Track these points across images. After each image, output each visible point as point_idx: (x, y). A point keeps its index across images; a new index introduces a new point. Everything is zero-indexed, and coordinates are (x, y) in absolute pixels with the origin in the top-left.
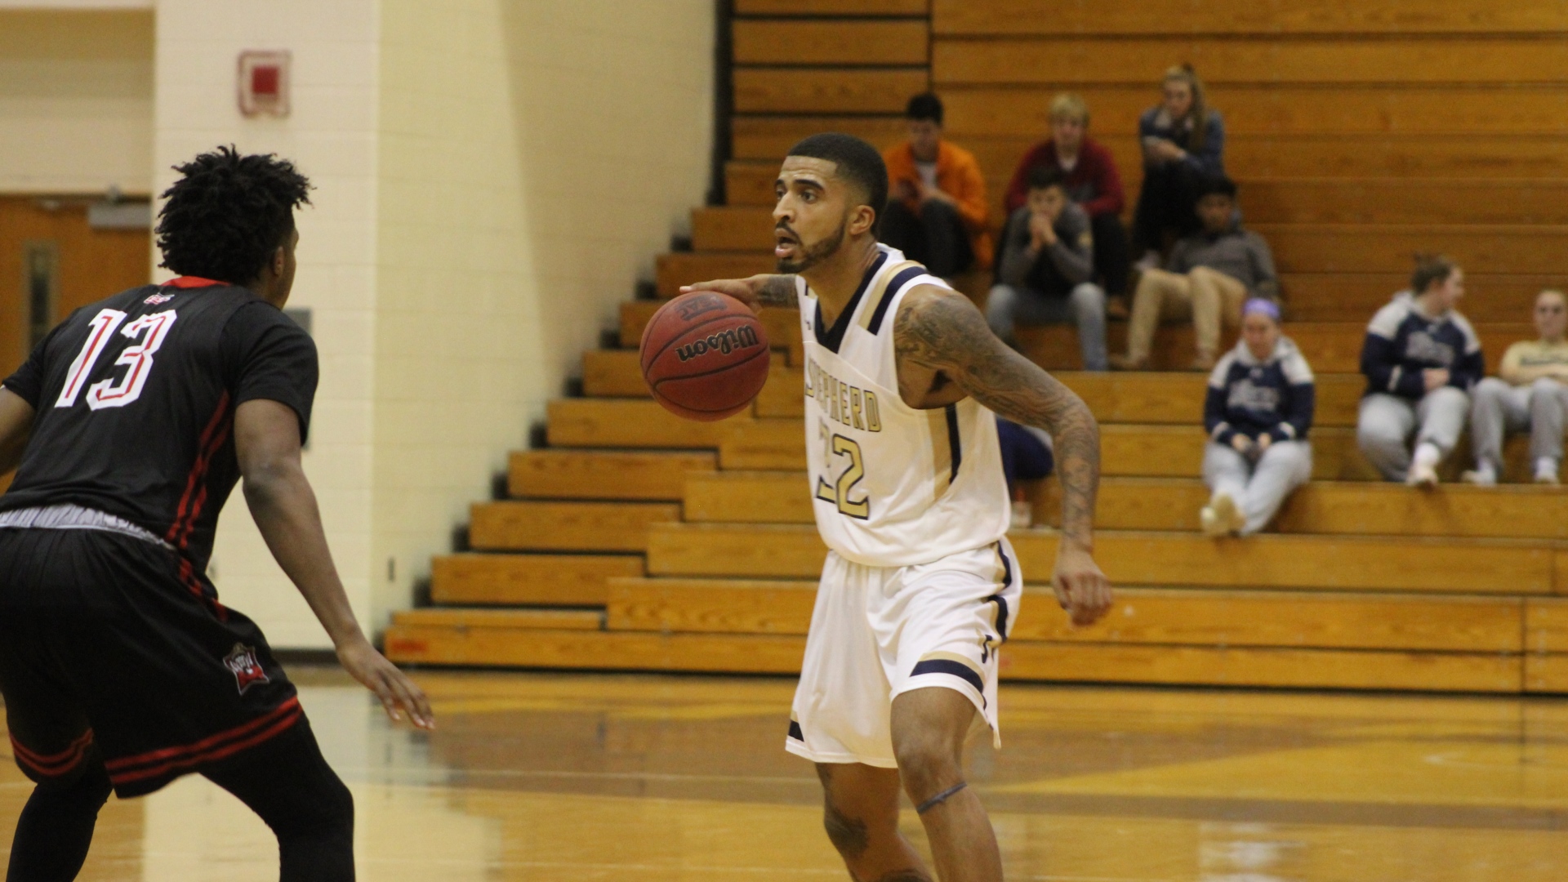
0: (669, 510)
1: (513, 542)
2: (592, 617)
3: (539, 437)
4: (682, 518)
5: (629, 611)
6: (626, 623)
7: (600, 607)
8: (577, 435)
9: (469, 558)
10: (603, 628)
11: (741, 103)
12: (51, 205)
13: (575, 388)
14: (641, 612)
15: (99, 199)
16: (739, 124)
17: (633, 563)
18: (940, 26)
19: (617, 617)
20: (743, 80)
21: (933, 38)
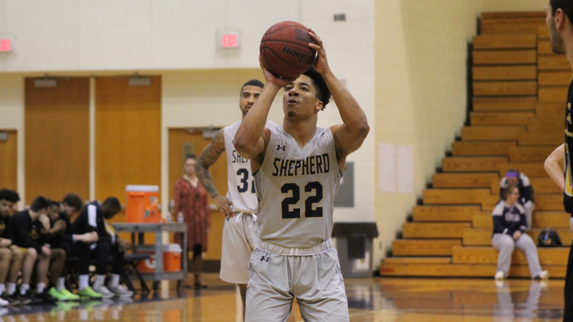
0: (468, 225)
1: (417, 236)
2: (447, 260)
3: (420, 202)
4: (472, 227)
5: (460, 258)
6: (459, 261)
7: (450, 256)
8: (433, 201)
9: (402, 241)
10: (451, 263)
11: (476, 93)
12: (192, 131)
13: (430, 186)
14: (464, 258)
15: (207, 129)
16: (475, 100)
17: (459, 242)
18: (541, 67)
19: (455, 259)
20: (476, 85)
21: (538, 71)
